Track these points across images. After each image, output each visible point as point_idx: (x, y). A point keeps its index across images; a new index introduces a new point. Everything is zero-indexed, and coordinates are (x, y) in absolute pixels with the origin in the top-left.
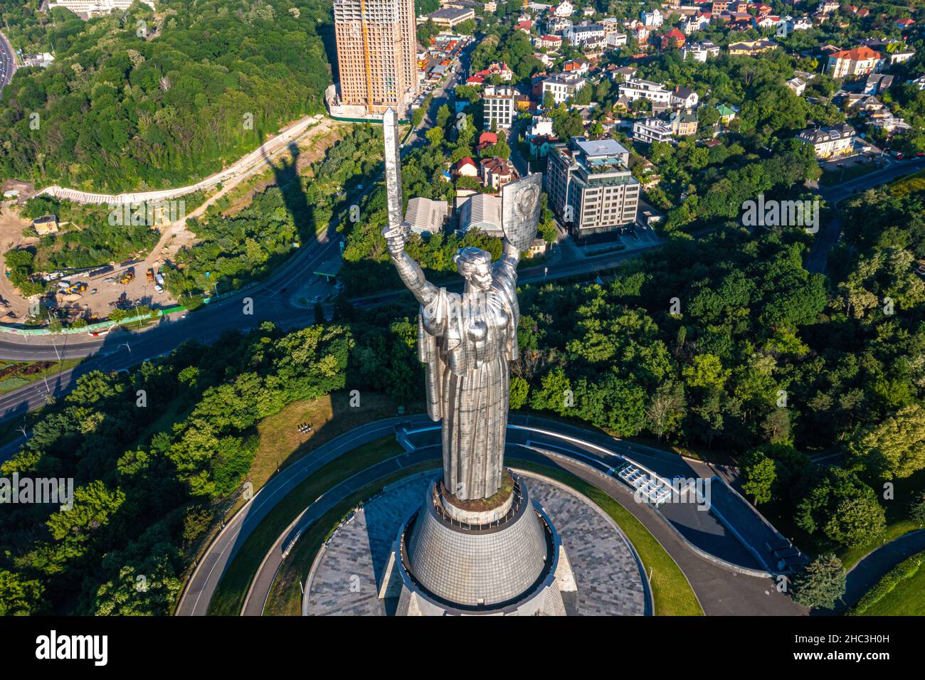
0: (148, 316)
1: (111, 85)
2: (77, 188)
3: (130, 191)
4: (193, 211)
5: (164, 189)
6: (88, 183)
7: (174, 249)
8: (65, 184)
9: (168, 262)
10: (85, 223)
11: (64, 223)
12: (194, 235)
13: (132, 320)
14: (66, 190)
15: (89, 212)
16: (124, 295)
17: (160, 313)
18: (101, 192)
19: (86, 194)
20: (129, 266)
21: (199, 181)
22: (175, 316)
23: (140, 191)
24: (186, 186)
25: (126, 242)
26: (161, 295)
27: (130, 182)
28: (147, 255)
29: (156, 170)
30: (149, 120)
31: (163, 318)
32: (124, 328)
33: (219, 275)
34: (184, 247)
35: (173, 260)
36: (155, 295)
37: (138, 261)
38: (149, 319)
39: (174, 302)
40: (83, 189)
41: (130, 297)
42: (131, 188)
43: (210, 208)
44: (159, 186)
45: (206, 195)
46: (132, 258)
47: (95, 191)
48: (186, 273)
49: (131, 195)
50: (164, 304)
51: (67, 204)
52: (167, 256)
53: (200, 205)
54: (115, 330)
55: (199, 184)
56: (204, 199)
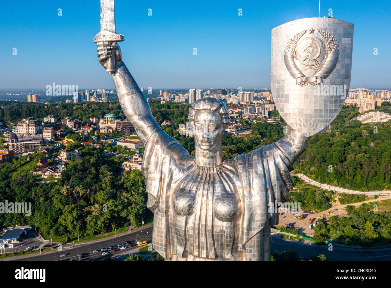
0: (295, 236)
1: (345, 140)
2: (308, 177)
3: (329, 184)
4: (354, 203)
5: (345, 188)
6: (313, 176)
7: (332, 214)
8: (305, 174)
9: (324, 219)
10: (302, 190)
11: (295, 188)
12: (347, 213)
13: (287, 234)
14: (305, 176)
15: (307, 187)
16: (295, 223)
17: (301, 237)
18: (317, 181)
19: (311, 180)
20: (307, 214)
21: (366, 191)
22: (307, 241)
23: (333, 185)
24: (358, 190)
25: (313, 204)
26: (309, 231)
27: (331, 180)
28: (318, 212)
29: (346, 179)
30: (353, 157)
31: (301, 240)
32: (282, 236)
33: (343, 234)
34: (337, 216)
35: (327, 219)
36: (307, 229)
37: (312, 213)
38: (295, 238)
39: (312, 236)
40: (311, 177)
41: (296, 226)
42: (330, 183)
43: (364, 205)
44: (343, 186)
45: (366, 198)
46: (311, 211)
47: (315, 180)
48: (328, 227)
49: (328, 185)
50: (307, 235)
51: (302, 182)
52: (326, 216)
53: (360, 201)
54: (278, 235)
55: (366, 192)
56: (364, 200)
